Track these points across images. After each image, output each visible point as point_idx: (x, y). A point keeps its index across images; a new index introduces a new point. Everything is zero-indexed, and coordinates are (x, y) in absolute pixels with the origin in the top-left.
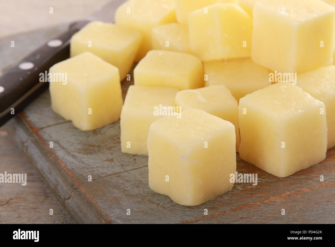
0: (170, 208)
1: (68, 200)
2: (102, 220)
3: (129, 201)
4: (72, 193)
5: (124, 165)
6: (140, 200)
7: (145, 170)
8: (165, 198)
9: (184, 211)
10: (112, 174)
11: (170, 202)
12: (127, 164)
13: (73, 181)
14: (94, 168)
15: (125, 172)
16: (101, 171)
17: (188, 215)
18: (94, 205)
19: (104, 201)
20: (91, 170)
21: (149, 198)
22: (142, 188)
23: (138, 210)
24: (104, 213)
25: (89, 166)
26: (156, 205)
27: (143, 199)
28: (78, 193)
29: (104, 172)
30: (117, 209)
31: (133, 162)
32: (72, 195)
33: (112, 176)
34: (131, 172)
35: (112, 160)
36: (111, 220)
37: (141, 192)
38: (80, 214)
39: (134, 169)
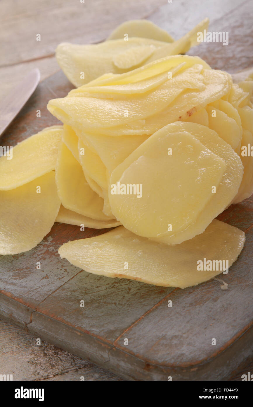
0: (127, 303)
1: (31, 324)
2: (76, 332)
3: (89, 309)
4: (32, 317)
5: (61, 278)
6: (97, 304)
7: (81, 277)
8: (116, 296)
9: (141, 302)
10: (56, 289)
11: (123, 298)
12: (62, 276)
13: (28, 306)
14: (38, 289)
15: (66, 284)
16: (46, 289)
17: (146, 304)
18: (62, 322)
19: (68, 316)
20: (36, 291)
21: (103, 301)
22: (90, 293)
23: (102, 314)
24: (76, 326)
25: (32, 288)
26: (113, 305)
27: (99, 303)
28: (37, 315)
29: (48, 289)
30: (85, 319)
31: (66, 273)
32: (32, 318)
33: (58, 291)
34: (70, 282)
35: (47, 277)
36: (87, 331)
37: (93, 297)
38: (50, 333)
39: (71, 279)
